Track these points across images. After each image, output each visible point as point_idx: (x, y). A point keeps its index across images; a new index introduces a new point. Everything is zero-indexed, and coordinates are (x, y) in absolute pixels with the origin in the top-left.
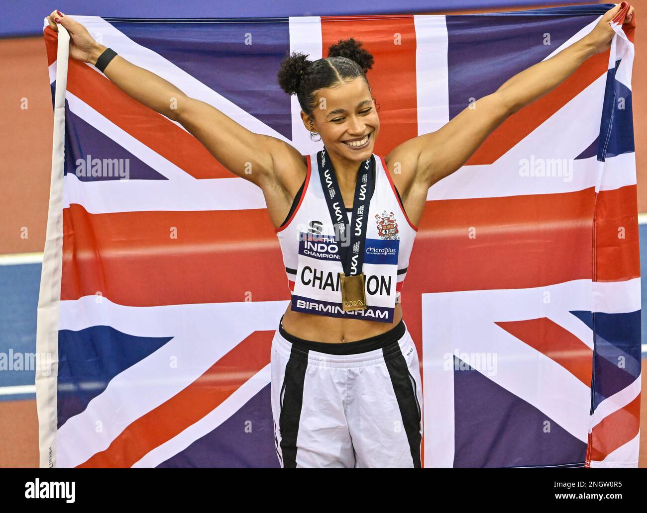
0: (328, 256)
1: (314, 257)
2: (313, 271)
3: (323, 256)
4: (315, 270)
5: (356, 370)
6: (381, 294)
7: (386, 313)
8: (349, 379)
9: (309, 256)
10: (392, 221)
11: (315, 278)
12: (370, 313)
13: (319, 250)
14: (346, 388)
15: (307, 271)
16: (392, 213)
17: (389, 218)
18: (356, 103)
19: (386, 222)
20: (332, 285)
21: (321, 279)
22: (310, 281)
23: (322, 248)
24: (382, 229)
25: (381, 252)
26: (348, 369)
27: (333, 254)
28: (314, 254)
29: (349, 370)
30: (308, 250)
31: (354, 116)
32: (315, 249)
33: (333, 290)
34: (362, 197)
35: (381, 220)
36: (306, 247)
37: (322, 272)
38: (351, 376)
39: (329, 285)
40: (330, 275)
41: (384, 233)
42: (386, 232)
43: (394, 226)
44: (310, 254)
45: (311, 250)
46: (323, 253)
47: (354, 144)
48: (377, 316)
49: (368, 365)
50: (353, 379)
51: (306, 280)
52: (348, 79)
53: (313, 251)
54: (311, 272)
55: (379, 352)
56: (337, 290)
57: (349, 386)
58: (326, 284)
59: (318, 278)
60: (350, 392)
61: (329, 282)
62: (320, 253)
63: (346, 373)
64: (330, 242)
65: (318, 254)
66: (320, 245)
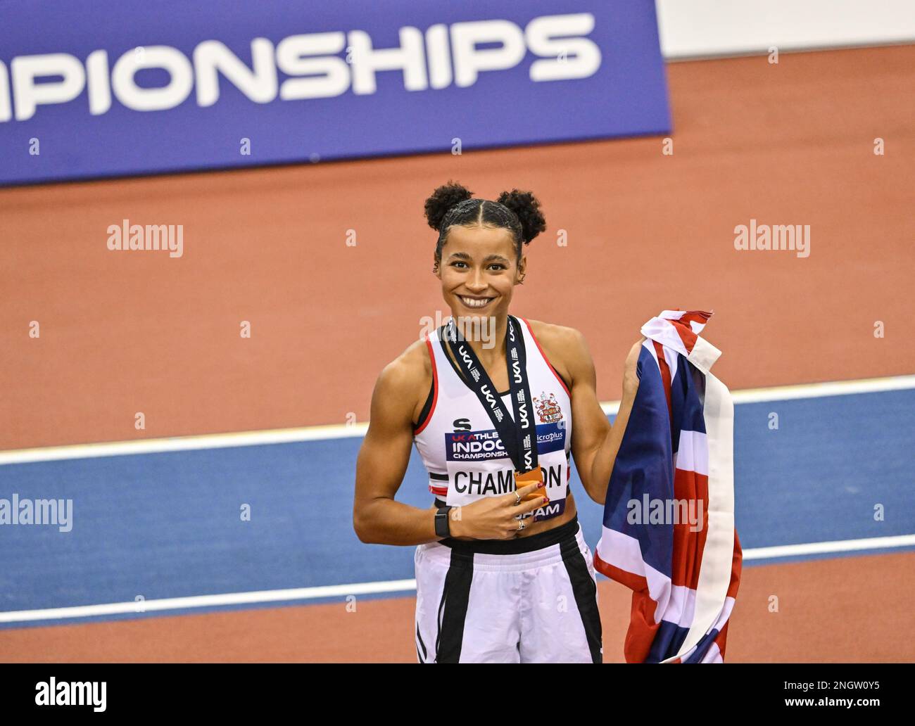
0: (484, 455)
1: (467, 460)
2: (468, 474)
3: (478, 456)
4: (471, 474)
5: (531, 572)
6: (551, 486)
7: (557, 506)
8: (524, 584)
9: (461, 459)
10: (554, 405)
11: (472, 482)
12: (540, 512)
13: (473, 450)
14: (520, 597)
15: (461, 476)
16: (552, 394)
17: (549, 401)
18: (486, 255)
19: (547, 406)
20: (493, 488)
21: (479, 482)
22: (465, 487)
23: (476, 447)
24: (544, 415)
25: (545, 439)
26: (523, 571)
27: (490, 452)
28: (467, 456)
29: (523, 573)
30: (458, 453)
31: (478, 268)
32: (467, 450)
33: (495, 493)
34: (518, 379)
35: (540, 404)
36: (455, 450)
37: (480, 475)
38: (527, 581)
39: (490, 488)
40: (490, 477)
41: (547, 419)
42: (549, 417)
43: (557, 410)
44: (461, 458)
45: (462, 452)
46: (477, 453)
47: (467, 301)
48: (547, 513)
49: (543, 565)
50: (528, 584)
51: (461, 487)
52: (489, 225)
53: (465, 453)
54: (466, 476)
55: (556, 548)
56: (500, 492)
57: (524, 594)
58: (487, 488)
59: (475, 482)
60: (525, 601)
61: (490, 485)
62: (474, 453)
63: (520, 577)
64: (484, 438)
65: (472, 455)
66: (473, 444)
